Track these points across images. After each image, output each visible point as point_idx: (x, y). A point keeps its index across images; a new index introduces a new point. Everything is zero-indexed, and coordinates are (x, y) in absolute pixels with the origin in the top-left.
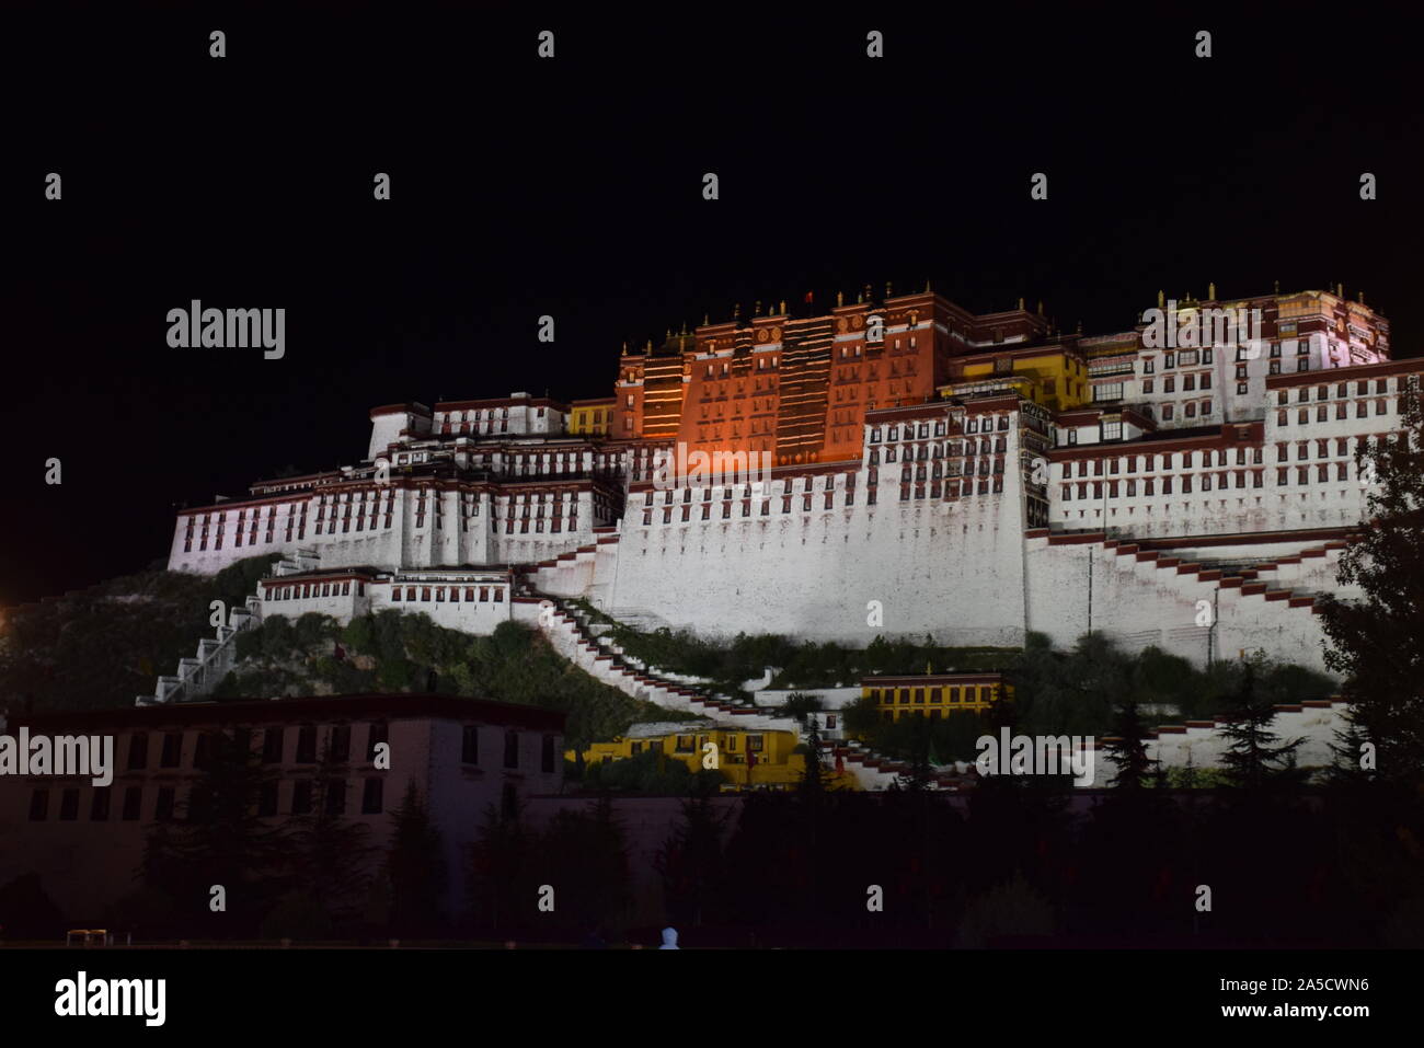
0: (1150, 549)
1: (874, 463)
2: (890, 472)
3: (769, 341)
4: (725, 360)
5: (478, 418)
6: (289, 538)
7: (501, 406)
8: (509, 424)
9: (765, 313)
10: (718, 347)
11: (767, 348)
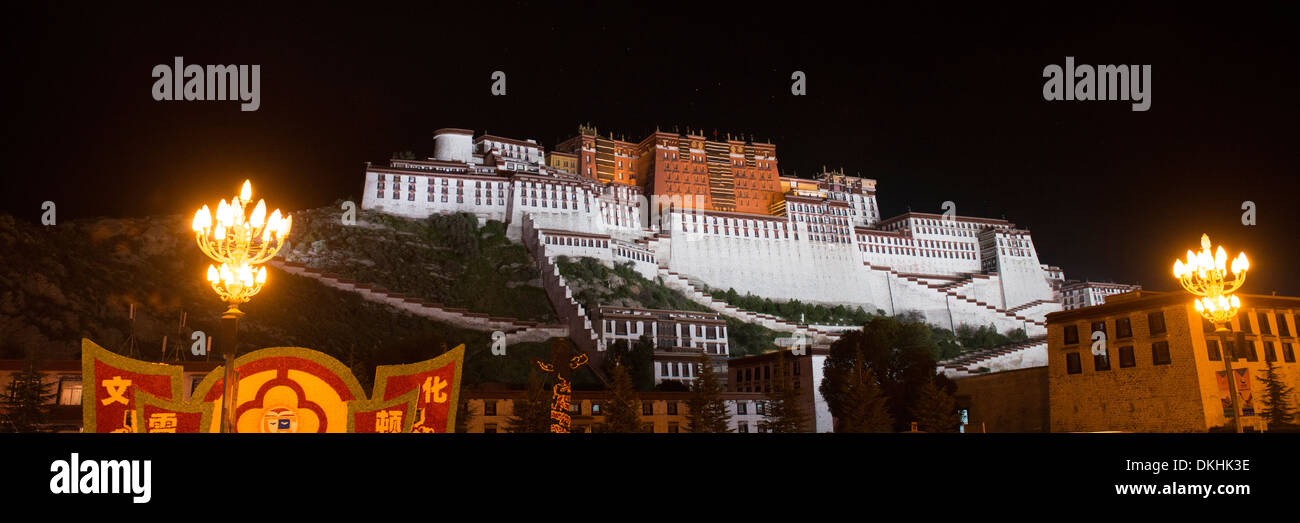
0: (912, 277)
1: (794, 219)
2: (802, 226)
3: (697, 148)
4: (672, 152)
5: (511, 149)
6: (478, 202)
7: (524, 145)
8: (529, 156)
9: (691, 134)
10: (668, 144)
11: (698, 151)
